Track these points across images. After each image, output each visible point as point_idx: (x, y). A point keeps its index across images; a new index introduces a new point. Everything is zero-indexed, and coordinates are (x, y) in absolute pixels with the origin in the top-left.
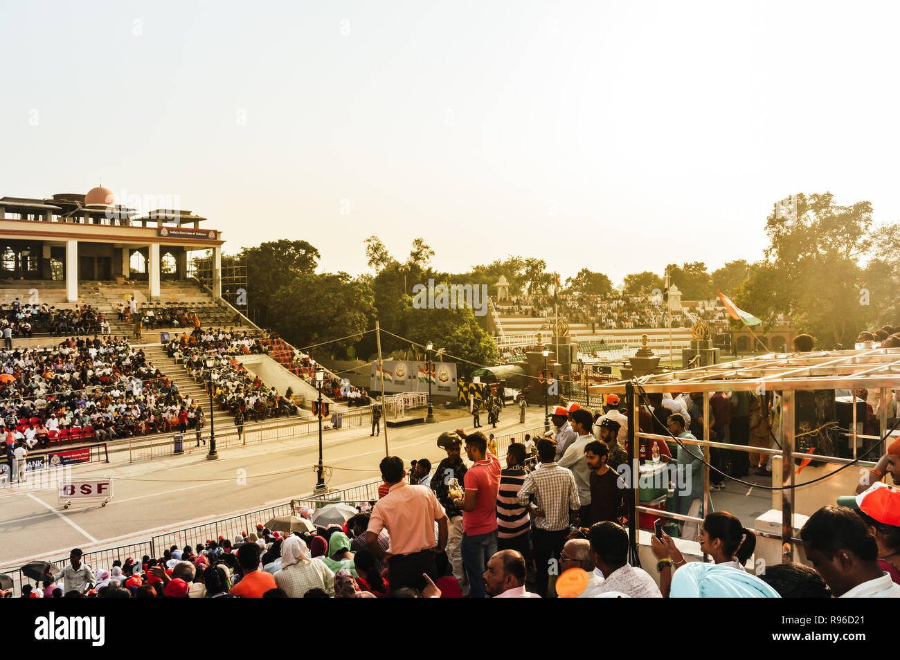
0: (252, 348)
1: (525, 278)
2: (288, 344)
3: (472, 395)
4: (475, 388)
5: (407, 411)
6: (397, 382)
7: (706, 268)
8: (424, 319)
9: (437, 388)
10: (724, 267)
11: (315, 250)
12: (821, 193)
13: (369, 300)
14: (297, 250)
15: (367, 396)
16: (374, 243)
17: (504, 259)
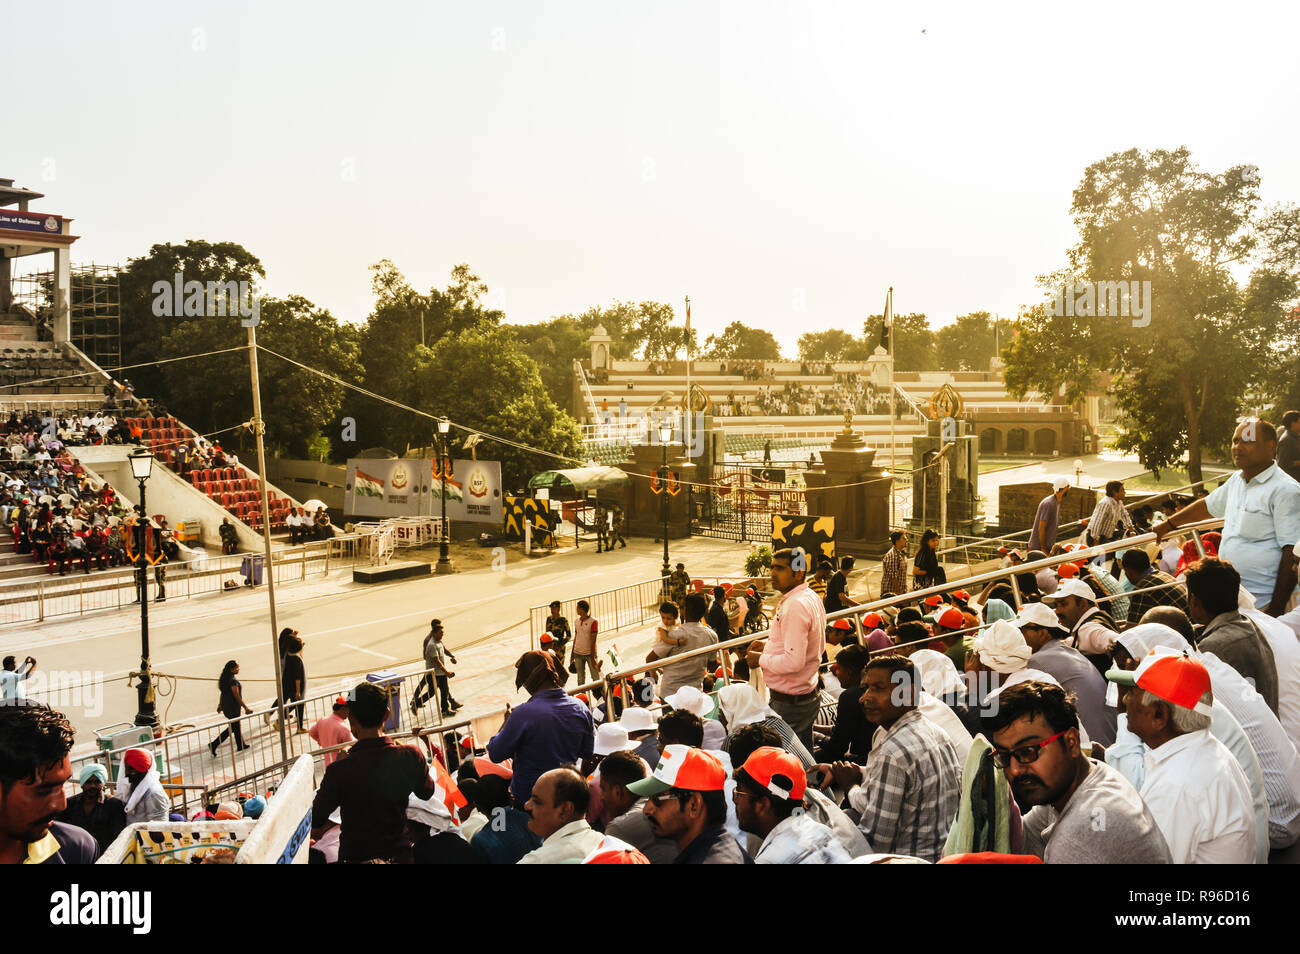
0: (111, 434)
1: (640, 335)
2: (186, 427)
3: (529, 521)
4: (535, 508)
5: (402, 550)
6: (392, 498)
7: (928, 324)
8: (450, 386)
9: (466, 510)
10: (956, 322)
11: (254, 261)
12: (1171, 149)
13: (348, 349)
14: (221, 260)
15: (329, 523)
16: (385, 271)
17: (606, 307)
